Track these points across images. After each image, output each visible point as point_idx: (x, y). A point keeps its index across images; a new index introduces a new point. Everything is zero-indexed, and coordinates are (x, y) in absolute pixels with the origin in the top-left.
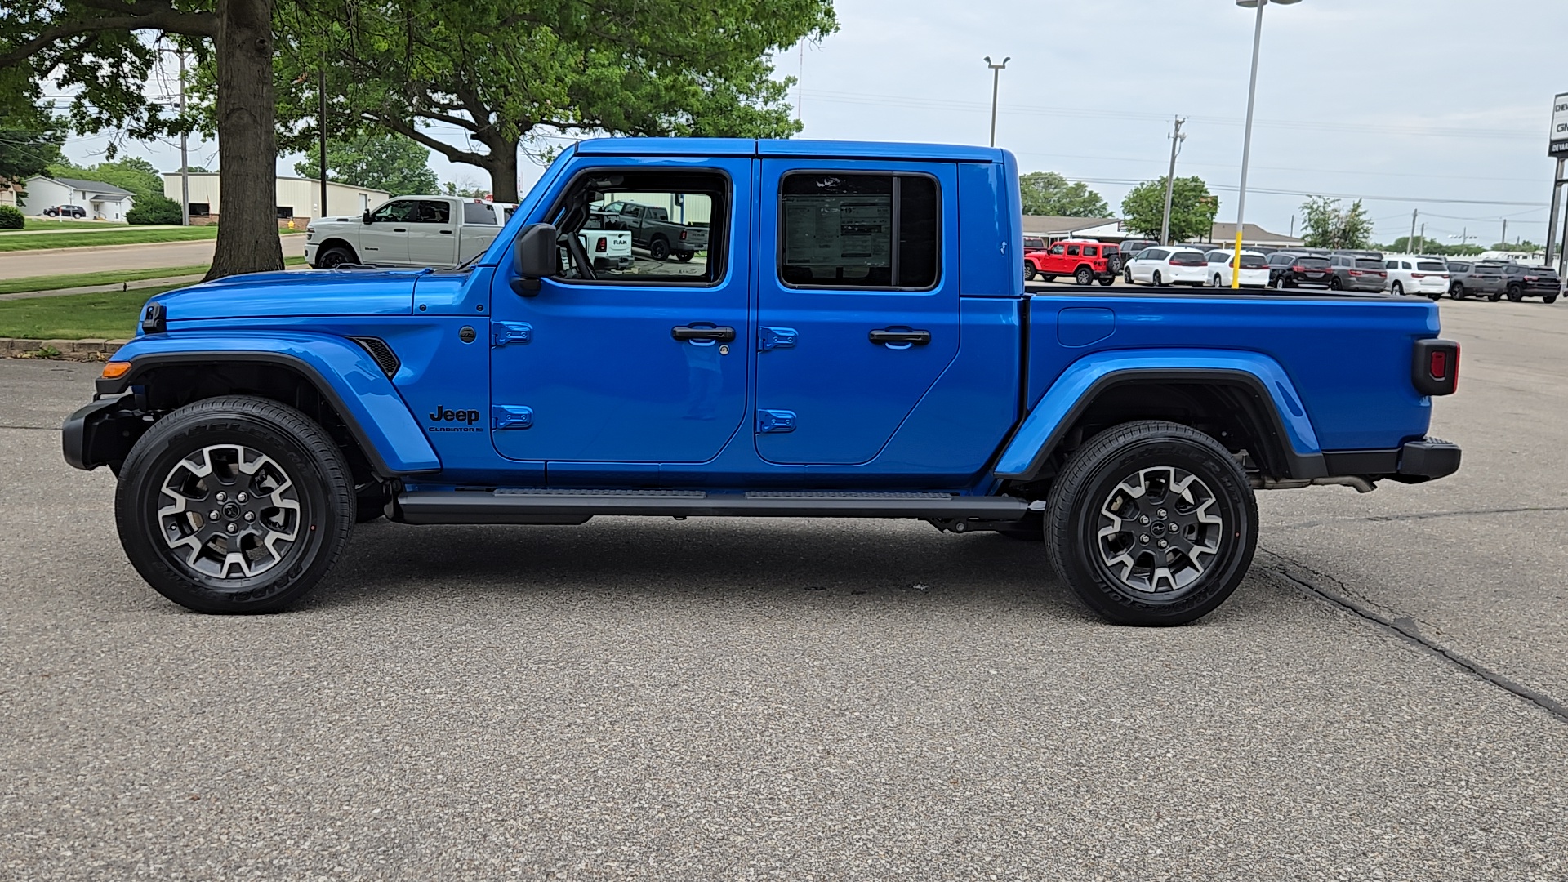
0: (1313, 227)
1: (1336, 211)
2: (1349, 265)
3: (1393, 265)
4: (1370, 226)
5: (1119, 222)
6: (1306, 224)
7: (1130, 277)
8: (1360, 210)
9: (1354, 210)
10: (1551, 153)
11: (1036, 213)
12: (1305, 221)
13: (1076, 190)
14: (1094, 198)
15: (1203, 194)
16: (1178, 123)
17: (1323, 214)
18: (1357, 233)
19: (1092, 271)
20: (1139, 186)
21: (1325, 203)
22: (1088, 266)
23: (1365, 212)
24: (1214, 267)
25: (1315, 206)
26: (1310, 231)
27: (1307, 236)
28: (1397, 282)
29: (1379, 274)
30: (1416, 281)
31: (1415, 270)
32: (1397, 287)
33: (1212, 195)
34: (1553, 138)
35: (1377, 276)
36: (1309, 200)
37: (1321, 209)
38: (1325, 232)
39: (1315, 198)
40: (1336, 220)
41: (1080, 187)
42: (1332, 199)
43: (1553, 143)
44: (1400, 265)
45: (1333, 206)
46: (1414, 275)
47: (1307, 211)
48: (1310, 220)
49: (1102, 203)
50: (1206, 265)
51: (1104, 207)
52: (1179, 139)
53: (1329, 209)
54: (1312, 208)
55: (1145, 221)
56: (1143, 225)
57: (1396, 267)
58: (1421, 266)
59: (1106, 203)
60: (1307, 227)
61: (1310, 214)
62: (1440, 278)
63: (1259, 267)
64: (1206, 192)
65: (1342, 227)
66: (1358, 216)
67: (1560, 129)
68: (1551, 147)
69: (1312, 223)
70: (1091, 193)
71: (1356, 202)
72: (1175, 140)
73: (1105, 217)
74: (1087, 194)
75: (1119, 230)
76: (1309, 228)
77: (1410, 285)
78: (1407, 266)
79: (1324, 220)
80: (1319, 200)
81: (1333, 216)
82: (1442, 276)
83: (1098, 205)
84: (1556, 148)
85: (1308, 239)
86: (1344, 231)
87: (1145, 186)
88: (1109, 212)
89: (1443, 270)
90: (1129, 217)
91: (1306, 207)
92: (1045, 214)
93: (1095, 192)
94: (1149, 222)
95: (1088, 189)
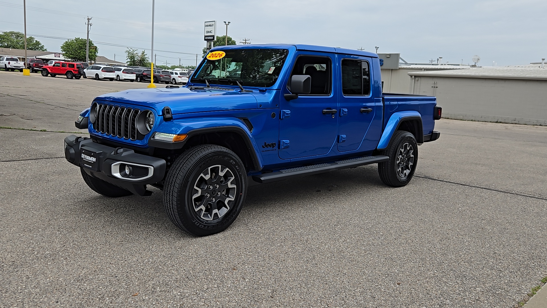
0: (130, 59)
1: (137, 53)
2: (160, 73)
3: (172, 73)
4: (148, 59)
5: (55, 54)
6: (128, 58)
7: (85, 76)
8: (145, 54)
9: (143, 54)
10: (205, 40)
11: (14, 48)
12: (127, 57)
13: (30, 40)
14: (38, 43)
15: (92, 45)
16: (88, 19)
17: (133, 54)
18: (144, 61)
19: (73, 73)
20: (67, 41)
21: (133, 51)
22: (71, 72)
23: (146, 55)
24: (117, 73)
25: (130, 52)
26: (129, 60)
27: (128, 62)
28: (174, 79)
29: (169, 76)
30: (180, 79)
31: (179, 75)
32: (174, 81)
33: (95, 45)
34: (205, 35)
35: (169, 77)
36: (128, 49)
37: (132, 53)
38: (134, 61)
39: (130, 49)
40: (137, 56)
41: (31, 39)
42: (135, 49)
43: (205, 36)
44: (174, 73)
45: (136, 52)
46: (179, 77)
47: (127, 53)
48: (129, 56)
49: (42, 45)
50: (115, 72)
51: (42, 47)
52: (89, 25)
53: (135, 53)
54: (129, 52)
55: (71, 54)
56: (71, 56)
57: (173, 74)
58: (181, 74)
59: (43, 46)
60: (128, 59)
61: (128, 54)
62: (186, 78)
63: (132, 73)
64: (93, 44)
65: (140, 59)
66: (144, 56)
67: (207, 32)
68: (205, 38)
69: (129, 57)
70: (36, 41)
71: (144, 51)
72: (88, 25)
73: (43, 51)
74: (35, 42)
75: (55, 57)
76: (129, 59)
77: (178, 80)
78: (176, 74)
79: (133, 56)
80: (131, 50)
81: (136, 55)
82: (187, 77)
83: (40, 46)
84: (206, 38)
85: (129, 63)
86: (140, 60)
87: (69, 41)
88: (45, 49)
89: (187, 75)
90: (64, 52)
91: (127, 52)
92: (18, 48)
93: (38, 41)
94: (73, 55)
95: (35, 40)
